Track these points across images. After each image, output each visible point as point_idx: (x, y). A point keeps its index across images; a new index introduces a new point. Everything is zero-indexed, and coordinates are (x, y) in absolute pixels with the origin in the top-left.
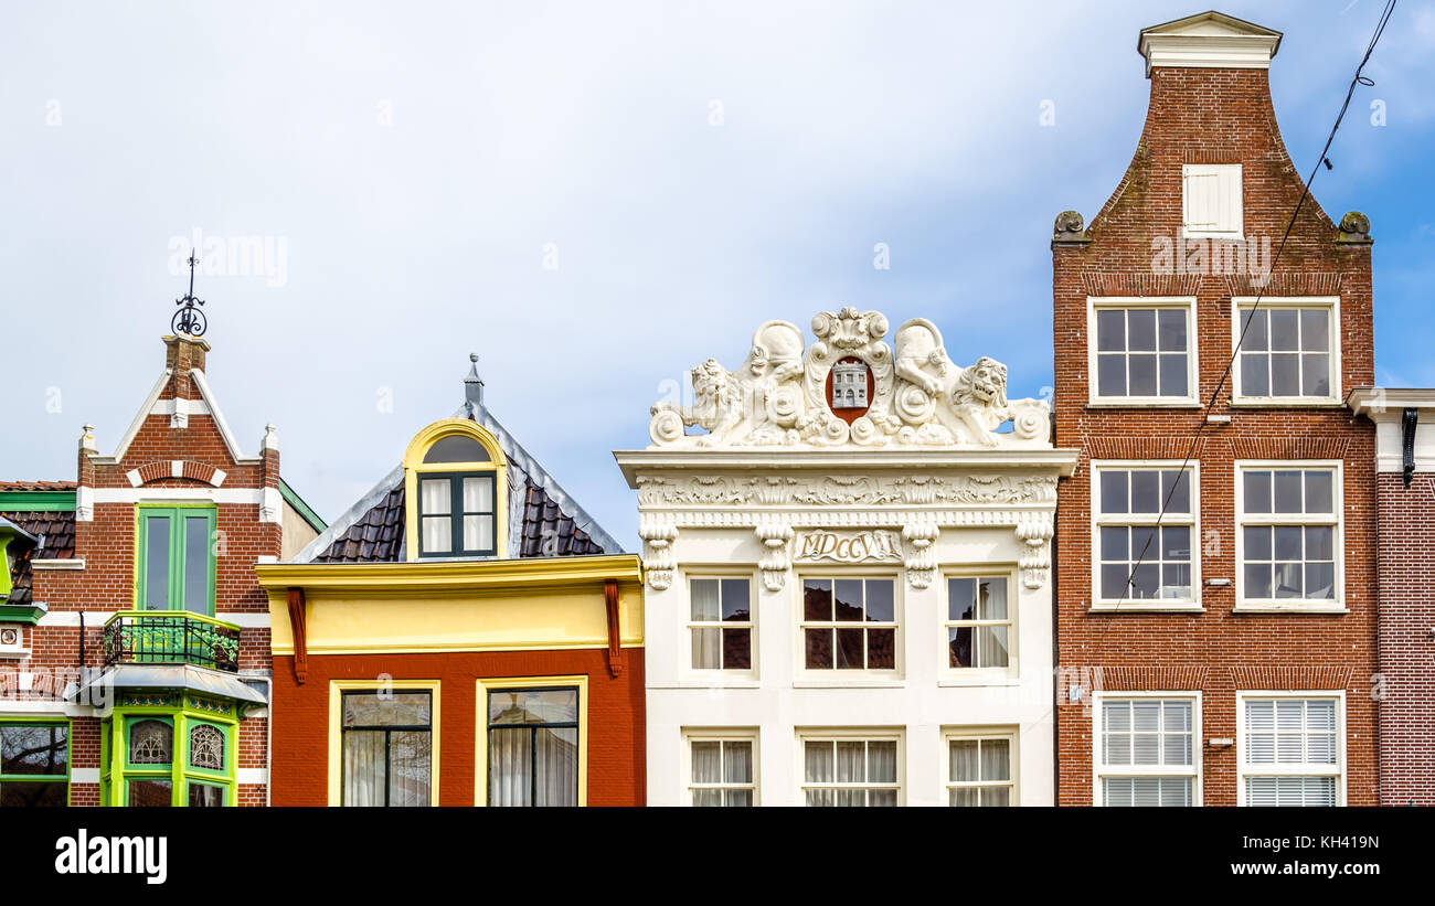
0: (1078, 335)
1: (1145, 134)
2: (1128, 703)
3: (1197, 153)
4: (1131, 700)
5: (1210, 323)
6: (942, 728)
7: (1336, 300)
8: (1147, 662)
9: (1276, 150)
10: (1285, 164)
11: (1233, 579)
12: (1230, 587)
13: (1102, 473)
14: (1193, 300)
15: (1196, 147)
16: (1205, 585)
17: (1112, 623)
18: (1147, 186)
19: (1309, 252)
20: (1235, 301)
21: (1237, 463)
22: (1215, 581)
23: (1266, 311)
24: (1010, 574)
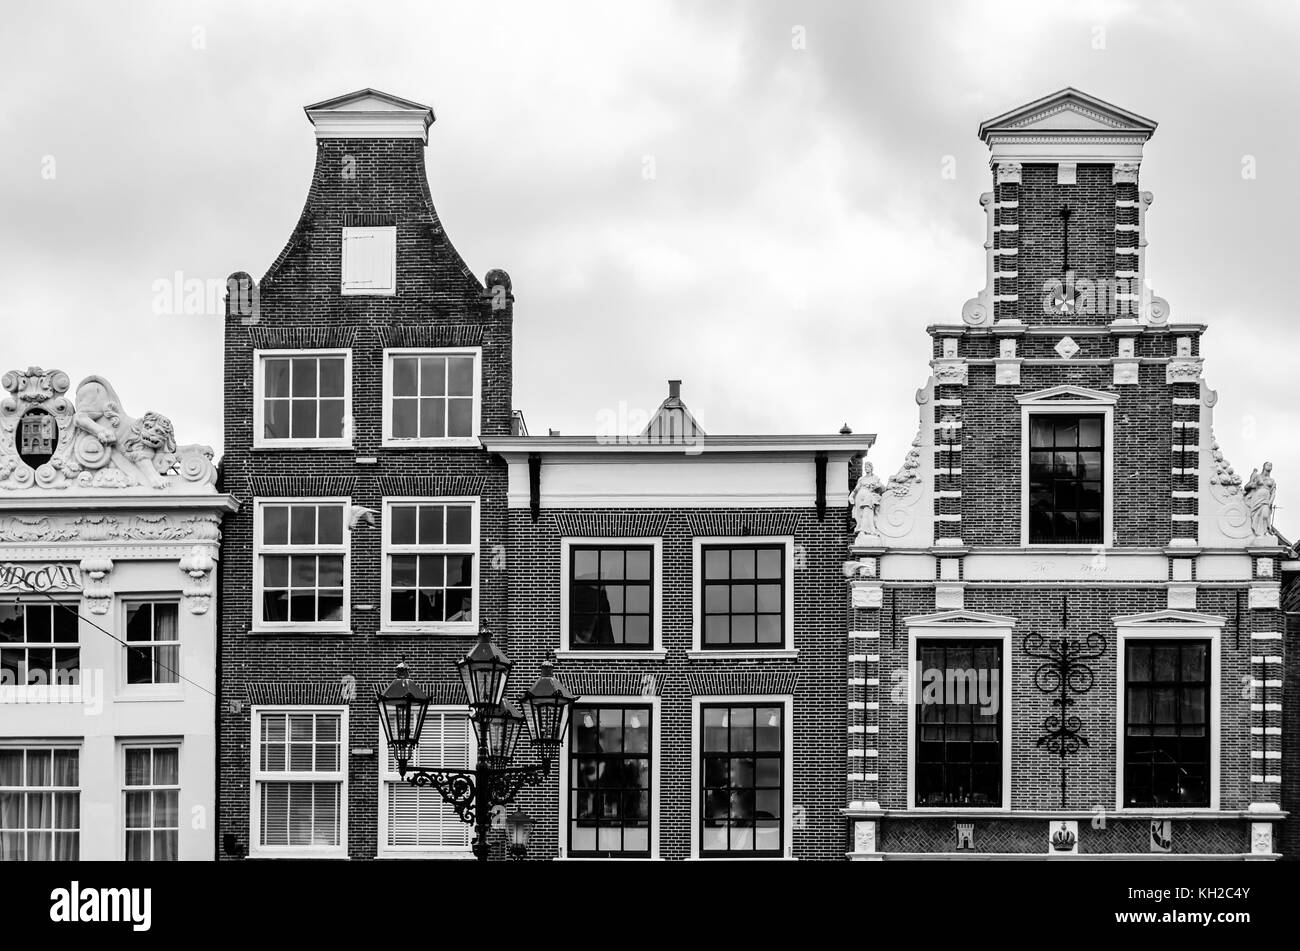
0: (245, 384)
1: (309, 200)
2: (284, 715)
3: (355, 217)
4: (287, 713)
5: (363, 372)
6: (118, 738)
7: (478, 350)
8: (300, 680)
9: (427, 213)
10: (434, 226)
11: (378, 605)
12: (376, 612)
13: (265, 508)
14: (349, 351)
15: (355, 212)
16: (353, 610)
17: (269, 645)
18: (310, 248)
19: (455, 306)
20: (386, 351)
21: (385, 499)
22: (359, 607)
23: (417, 360)
24: (179, 599)
